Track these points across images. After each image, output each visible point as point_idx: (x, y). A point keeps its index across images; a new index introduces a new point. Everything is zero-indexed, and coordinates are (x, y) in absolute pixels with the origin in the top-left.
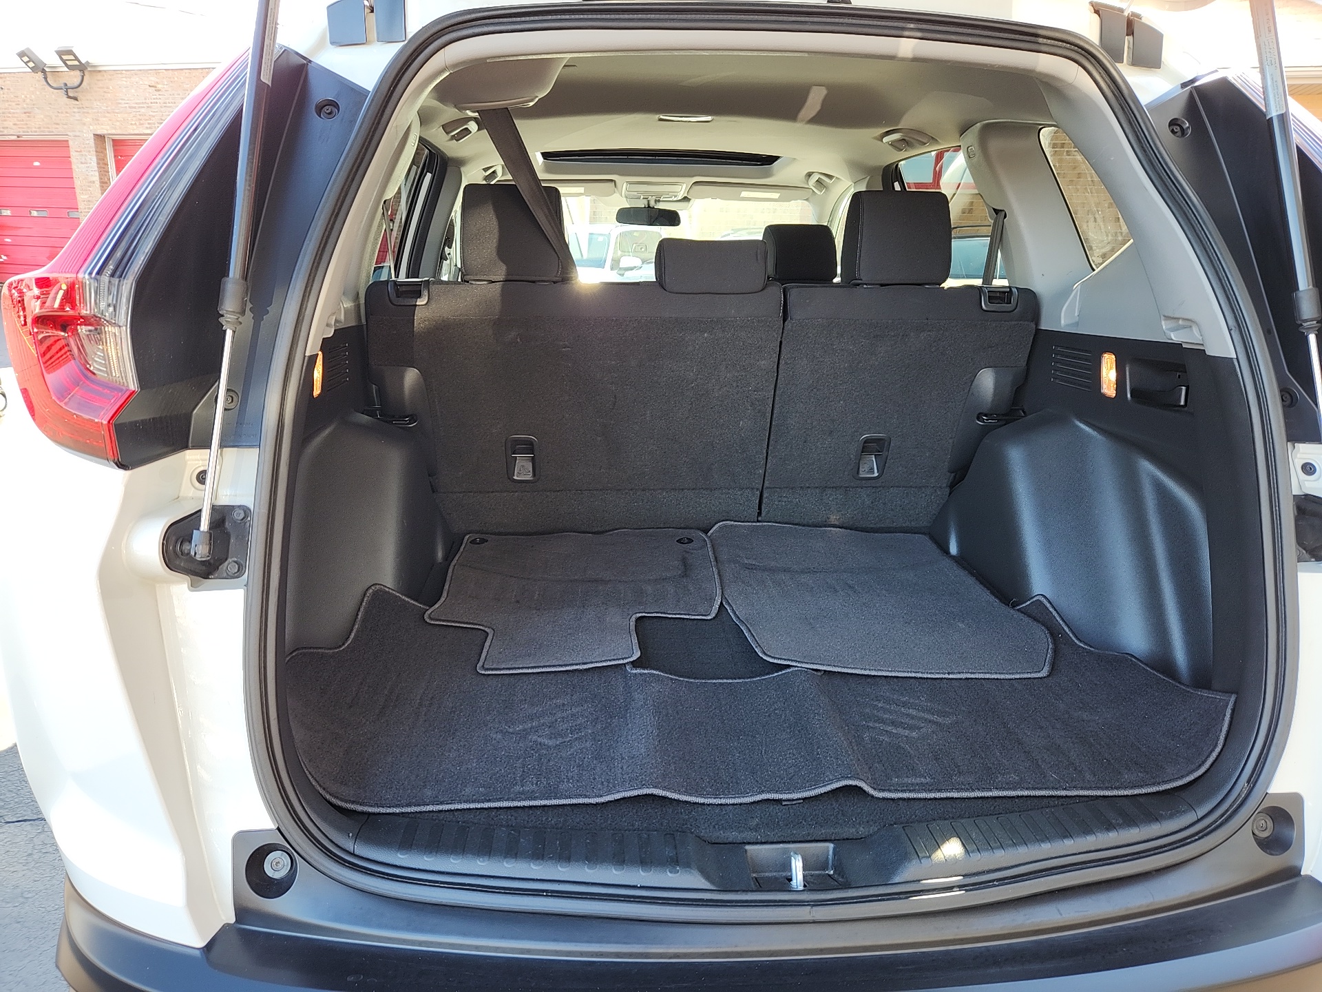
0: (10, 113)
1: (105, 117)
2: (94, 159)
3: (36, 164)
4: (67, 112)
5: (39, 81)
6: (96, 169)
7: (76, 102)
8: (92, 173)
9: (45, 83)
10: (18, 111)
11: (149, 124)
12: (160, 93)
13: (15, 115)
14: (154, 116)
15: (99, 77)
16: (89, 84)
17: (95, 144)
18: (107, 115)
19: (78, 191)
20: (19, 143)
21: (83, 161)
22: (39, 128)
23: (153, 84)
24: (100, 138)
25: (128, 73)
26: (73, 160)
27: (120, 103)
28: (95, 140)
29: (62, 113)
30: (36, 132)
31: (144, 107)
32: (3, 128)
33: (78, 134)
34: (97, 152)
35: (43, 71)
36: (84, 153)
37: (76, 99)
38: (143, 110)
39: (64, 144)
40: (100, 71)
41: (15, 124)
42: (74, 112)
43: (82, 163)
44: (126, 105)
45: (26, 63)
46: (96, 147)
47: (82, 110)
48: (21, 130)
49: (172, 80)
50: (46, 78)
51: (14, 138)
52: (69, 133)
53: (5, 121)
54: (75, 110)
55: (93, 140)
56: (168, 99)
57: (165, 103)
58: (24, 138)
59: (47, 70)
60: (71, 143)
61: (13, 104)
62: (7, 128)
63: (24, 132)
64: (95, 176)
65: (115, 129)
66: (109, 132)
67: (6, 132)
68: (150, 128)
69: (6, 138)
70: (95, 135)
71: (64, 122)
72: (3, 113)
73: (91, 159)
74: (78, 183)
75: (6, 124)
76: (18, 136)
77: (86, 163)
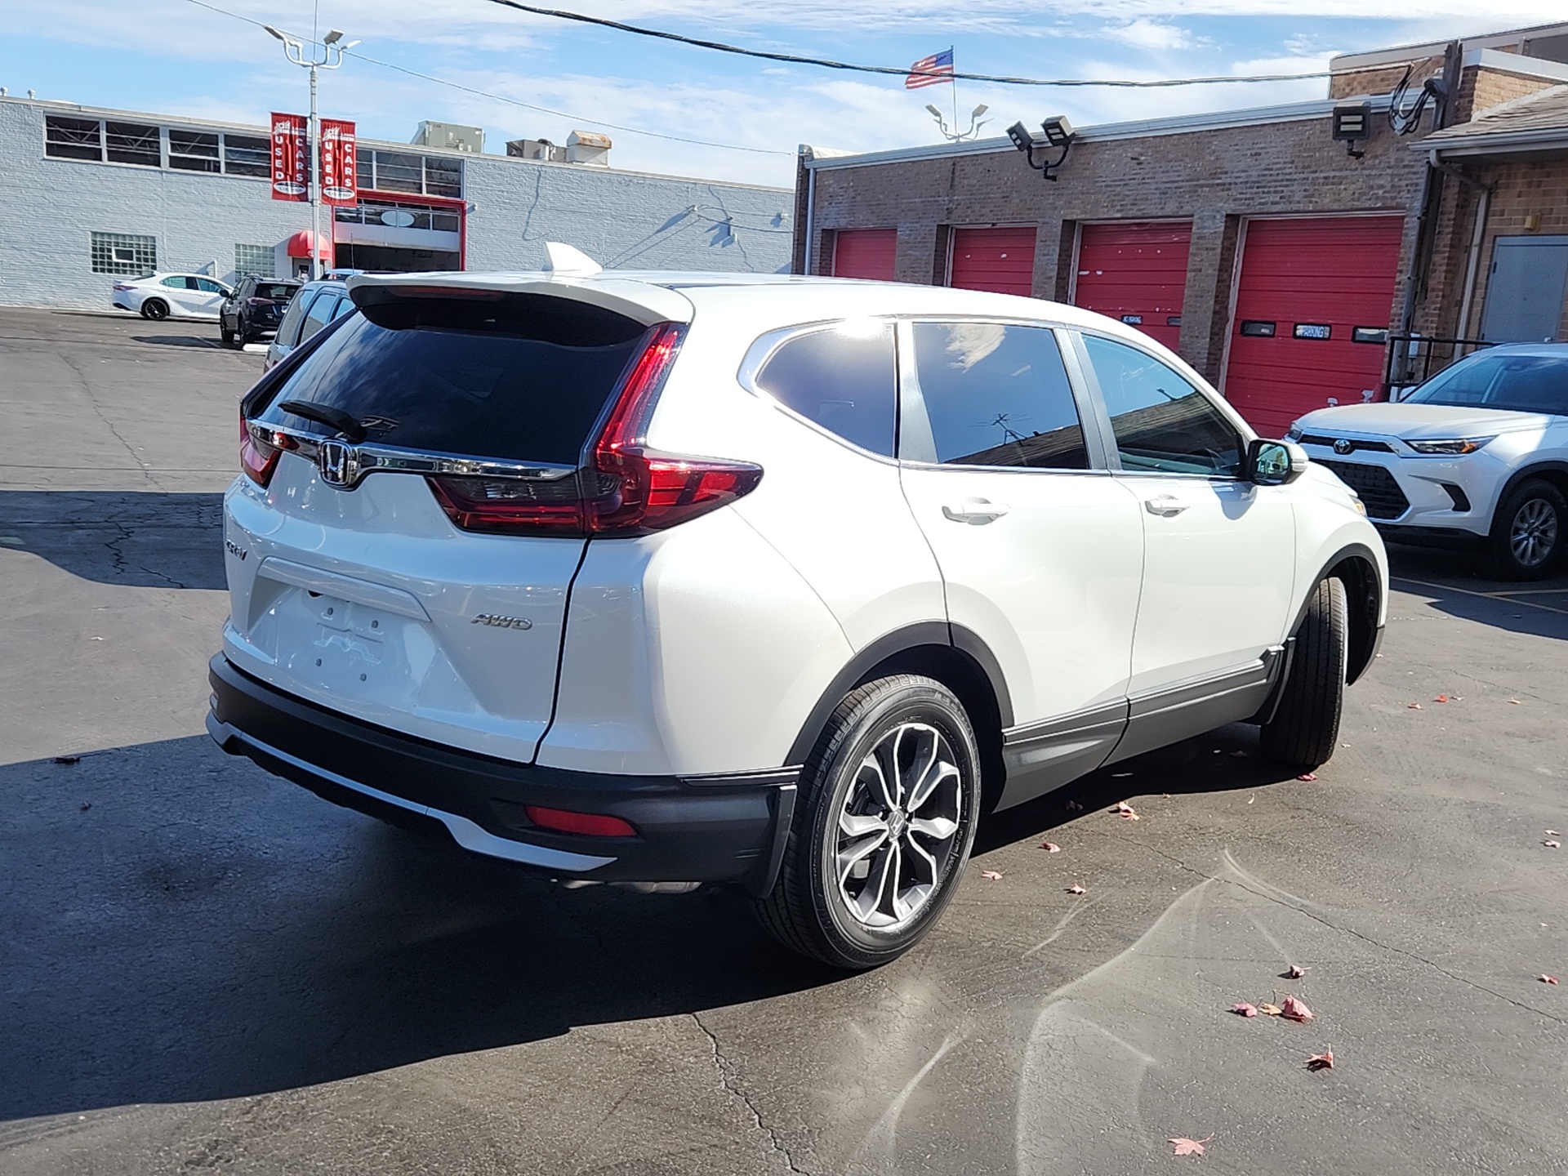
0: (990, 198)
1: (1078, 199)
2: (1058, 251)
3: (1004, 256)
4: (1042, 195)
5: (1023, 160)
6: (1056, 262)
7: (1054, 183)
8: (1051, 267)
9: (1027, 162)
10: (998, 195)
11: (1121, 205)
12: (1141, 166)
13: (995, 200)
14: (1128, 196)
15: (1083, 151)
16: (1071, 160)
17: (1063, 231)
18: (1081, 196)
20: (995, 232)
21: (1046, 252)
22: (1014, 214)
23: (1136, 156)
24: (1069, 225)
25: (1114, 144)
26: (1037, 251)
27: (1097, 182)
28: (1063, 227)
29: (1037, 196)
30: (1009, 219)
31: (1119, 185)
32: (981, 216)
33: (1047, 220)
34: (1061, 241)
35: (1029, 148)
36: (1048, 243)
37: (1054, 178)
38: (1118, 189)
39: (1032, 233)
40: (1085, 144)
41: (991, 211)
42: (1049, 195)
43: (1044, 255)
44: (1103, 184)
45: (1014, 140)
46: (1062, 235)
47: (1057, 192)
48: (997, 217)
49: (1158, 149)
50: (1029, 156)
51: (989, 226)
52: (1039, 220)
53: (984, 207)
54: (1051, 192)
55: (1060, 228)
56: (1148, 173)
57: (1144, 179)
58: (998, 226)
59: (1033, 146)
60: (1038, 231)
61: (995, 187)
62: (984, 215)
63: (998, 219)
64: (1054, 270)
65: (1085, 213)
66: (1079, 217)
67: (982, 220)
68: (1122, 210)
69: (983, 227)
70: (1064, 221)
71: (1037, 207)
72: (984, 198)
73: (1054, 250)
74: (1035, 278)
75: (983, 211)
76: (994, 224)
77: (1047, 255)
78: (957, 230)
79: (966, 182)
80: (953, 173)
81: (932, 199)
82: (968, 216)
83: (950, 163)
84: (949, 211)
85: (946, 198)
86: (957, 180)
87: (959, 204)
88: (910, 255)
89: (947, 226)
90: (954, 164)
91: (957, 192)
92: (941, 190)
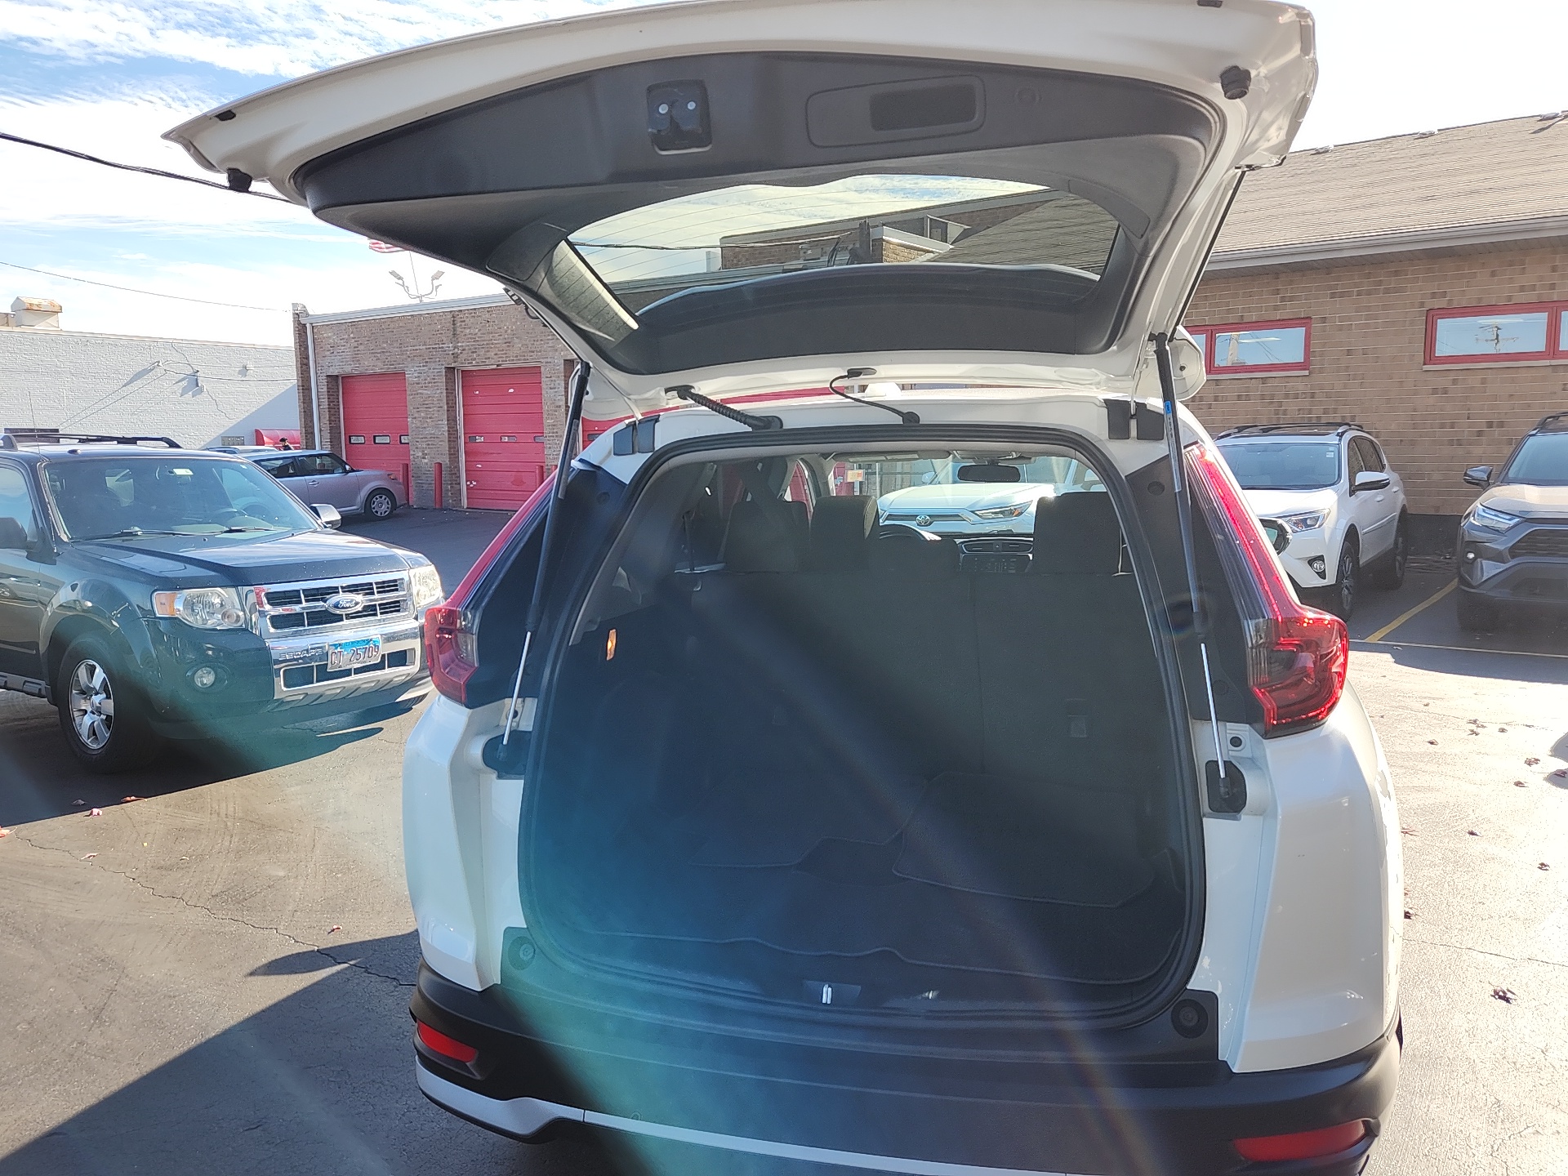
3: (511, 391)
4: (541, 340)
5: (520, 312)
8: (559, 398)
9: (525, 314)
10: (500, 341)
13: (498, 346)
17: (565, 368)
19: (545, 416)
20: (499, 372)
21: (552, 386)
22: (517, 356)
24: (569, 363)
26: (544, 385)
28: (564, 365)
29: (537, 341)
30: (513, 360)
32: (486, 359)
33: (549, 360)
34: (565, 376)
36: (553, 379)
39: (536, 371)
41: (496, 354)
43: (551, 388)
45: (511, 297)
46: (565, 372)
48: (500, 359)
51: (495, 367)
52: (542, 360)
53: (488, 351)
55: (563, 366)
58: (503, 366)
60: (542, 369)
61: (497, 335)
62: (489, 358)
63: (502, 361)
64: (562, 400)
67: (487, 362)
69: (488, 368)
70: (565, 360)
71: (538, 350)
72: (487, 344)
73: (559, 384)
74: (545, 408)
75: (488, 354)
76: (498, 366)
77: (555, 388)
78: (462, 371)
79: (468, 331)
80: (454, 324)
81: (437, 346)
82: (475, 359)
83: (450, 316)
84: (456, 356)
85: (451, 345)
86: (459, 330)
87: (464, 350)
88: (421, 393)
89: (454, 368)
90: (453, 317)
91: (460, 339)
92: (445, 339)
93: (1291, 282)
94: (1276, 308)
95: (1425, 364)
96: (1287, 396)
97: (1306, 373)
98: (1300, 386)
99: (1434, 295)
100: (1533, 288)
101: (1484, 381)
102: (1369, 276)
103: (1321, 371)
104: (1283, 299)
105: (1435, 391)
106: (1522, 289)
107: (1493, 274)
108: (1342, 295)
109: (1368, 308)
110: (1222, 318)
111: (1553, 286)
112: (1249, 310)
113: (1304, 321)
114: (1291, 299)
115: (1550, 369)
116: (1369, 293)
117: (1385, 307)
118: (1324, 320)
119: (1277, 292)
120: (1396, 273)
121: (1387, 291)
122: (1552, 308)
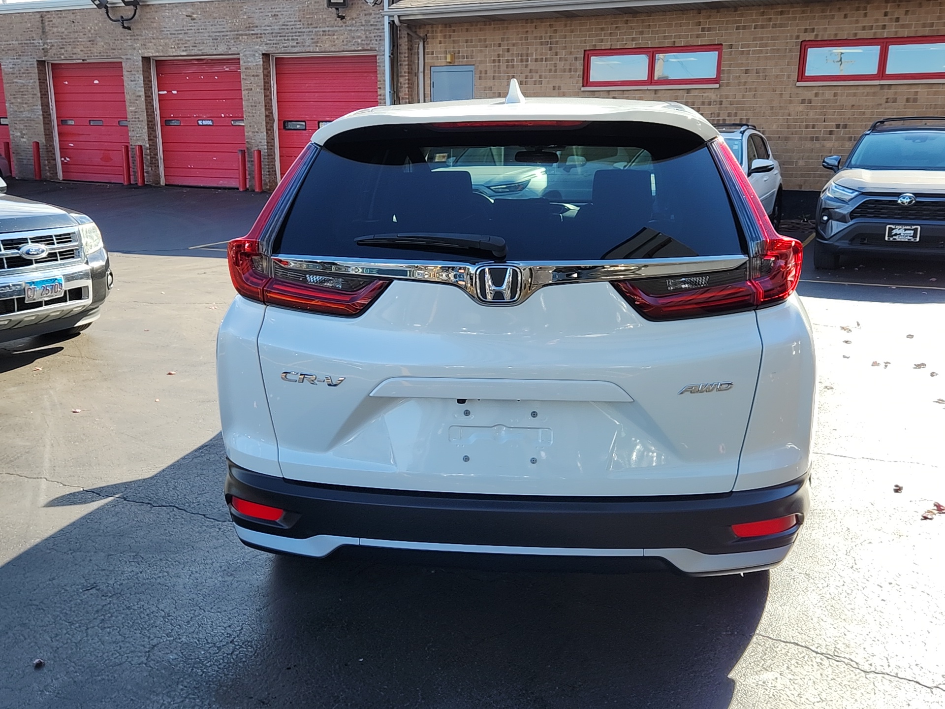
0: (78, 42)
1: (151, 42)
2: (142, 77)
3: (96, 82)
4: (121, 40)
5: (101, 15)
6: (143, 85)
7: (130, 31)
8: (139, 89)
9: (106, 16)
10: (85, 40)
11: (185, 47)
12: (195, 21)
13: (83, 43)
14: (189, 41)
15: (148, 10)
16: (140, 16)
17: (143, 64)
18: (153, 41)
19: (127, 104)
20: (85, 65)
21: (133, 79)
22: (100, 53)
23: (190, 14)
24: (146, 60)
25: (170, 6)
26: (125, 78)
27: (163, 31)
28: (142, 61)
29: (118, 40)
30: (97, 56)
31: (181, 34)
32: (73, 54)
33: (129, 57)
34: (143, 71)
35: (106, 7)
36: (133, 73)
37: (129, 28)
38: (181, 36)
39: (118, 66)
40: (148, 5)
41: (82, 51)
42: (127, 39)
43: (131, 81)
44: (168, 32)
45: (93, 1)
46: (143, 68)
47: (133, 38)
48: (86, 55)
49: (205, 10)
50: (107, 13)
51: (81, 61)
52: (122, 57)
53: (75, 48)
54: (128, 38)
55: (141, 62)
56: (201, 26)
57: (198, 29)
58: (88, 61)
59: (109, 5)
60: (123, 64)
61: (81, 34)
62: (76, 54)
63: (88, 56)
64: (141, 91)
65: (159, 52)
66: (154, 55)
67: (74, 57)
68: (186, 50)
69: (74, 62)
70: (143, 57)
71: (119, 48)
72: (73, 42)
73: (139, 78)
74: (127, 97)
75: (75, 51)
76: (83, 60)
77: (135, 81)
78: (52, 64)
79: (55, 30)
80: (43, 23)
81: (28, 42)
82: (63, 54)
83: (38, 16)
84: (45, 51)
85: (41, 41)
86: (47, 28)
87: (53, 46)
88: (16, 82)
89: (44, 61)
90: (41, 17)
91: (48, 37)
92: (34, 35)
93: (710, 17)
94: (698, 36)
95: (798, 81)
96: (703, 103)
97: (717, 86)
98: (713, 96)
99: (806, 31)
100: (871, 28)
101: (835, 95)
102: (763, 14)
103: (728, 85)
104: (703, 30)
105: (803, 101)
106: (864, 28)
107: (846, 16)
108: (744, 28)
109: (762, 39)
110: (660, 42)
111: (884, 27)
112: (680, 37)
113: (716, 47)
114: (709, 29)
115: (879, 87)
116: (762, 27)
117: (773, 38)
118: (731, 46)
119: (699, 24)
120: (782, 13)
121: (774, 26)
122: (883, 42)
